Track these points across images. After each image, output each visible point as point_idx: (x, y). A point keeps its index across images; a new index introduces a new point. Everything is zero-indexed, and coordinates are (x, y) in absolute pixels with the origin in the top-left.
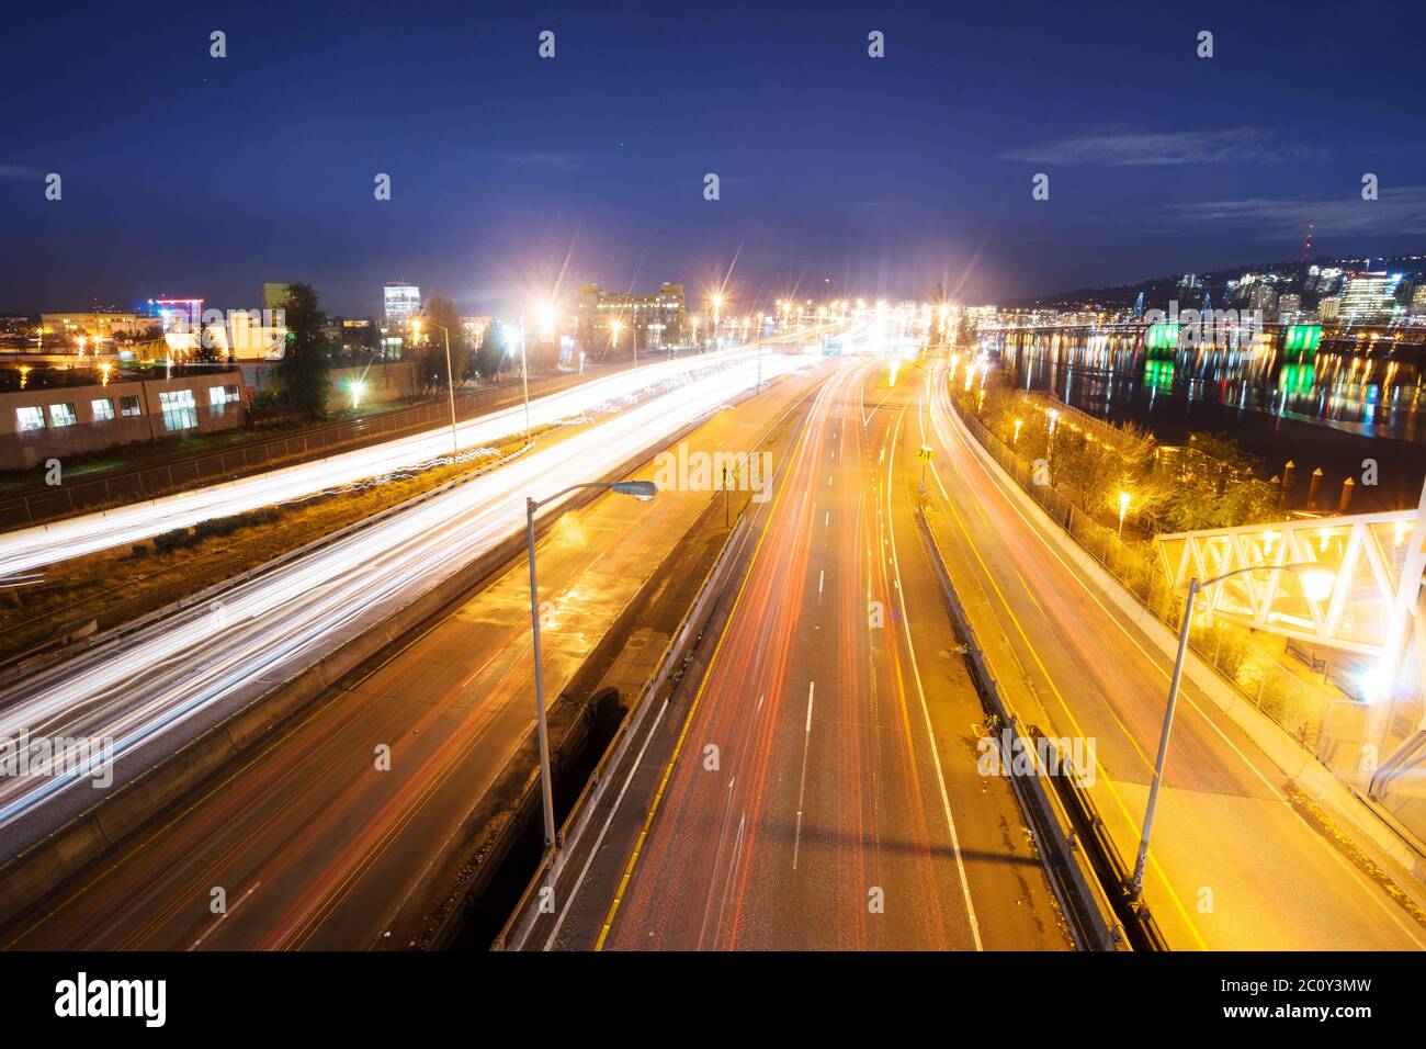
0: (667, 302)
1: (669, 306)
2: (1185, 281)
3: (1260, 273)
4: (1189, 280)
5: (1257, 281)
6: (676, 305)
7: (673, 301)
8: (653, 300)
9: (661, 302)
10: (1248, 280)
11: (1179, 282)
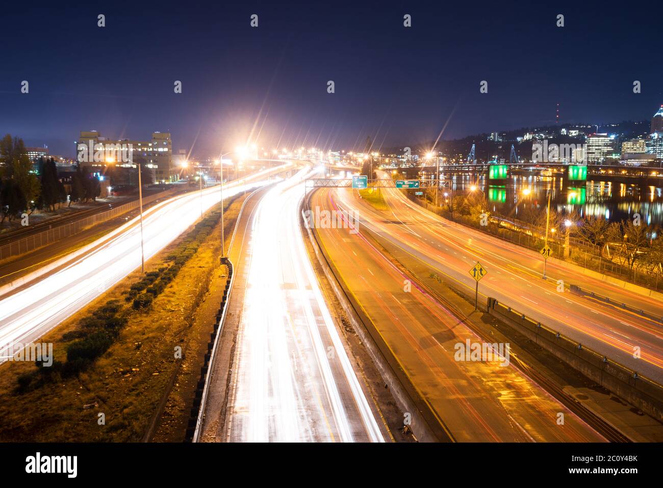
0: (158, 146)
1: (161, 150)
2: (492, 137)
3: (535, 133)
4: (494, 136)
5: (533, 137)
6: (166, 150)
7: (164, 147)
8: (147, 146)
9: (152, 147)
10: (528, 137)
11: (488, 138)
